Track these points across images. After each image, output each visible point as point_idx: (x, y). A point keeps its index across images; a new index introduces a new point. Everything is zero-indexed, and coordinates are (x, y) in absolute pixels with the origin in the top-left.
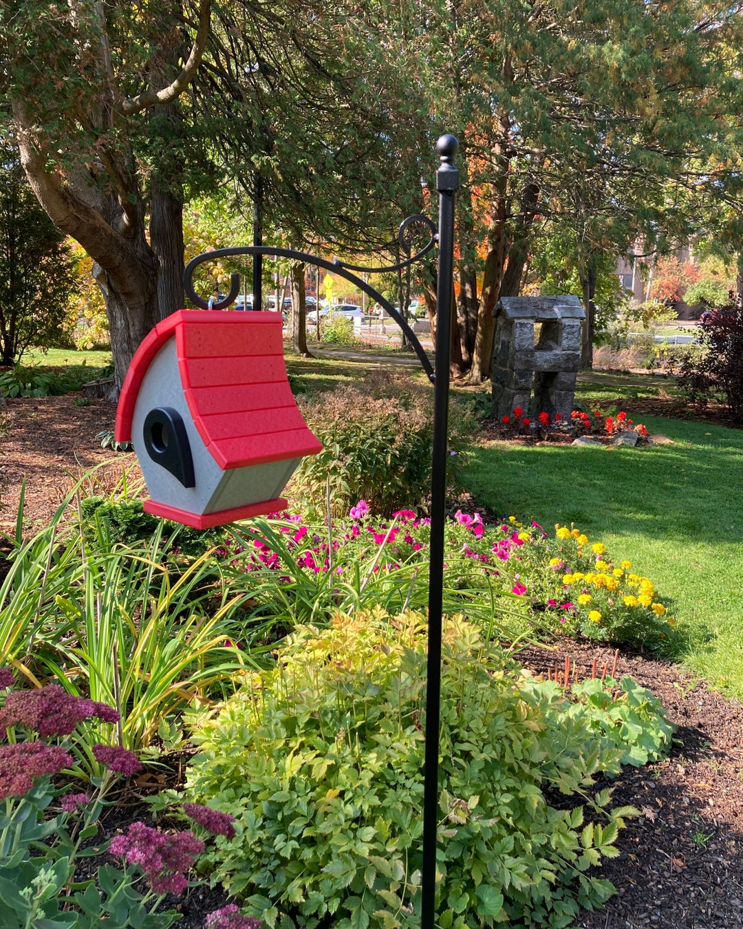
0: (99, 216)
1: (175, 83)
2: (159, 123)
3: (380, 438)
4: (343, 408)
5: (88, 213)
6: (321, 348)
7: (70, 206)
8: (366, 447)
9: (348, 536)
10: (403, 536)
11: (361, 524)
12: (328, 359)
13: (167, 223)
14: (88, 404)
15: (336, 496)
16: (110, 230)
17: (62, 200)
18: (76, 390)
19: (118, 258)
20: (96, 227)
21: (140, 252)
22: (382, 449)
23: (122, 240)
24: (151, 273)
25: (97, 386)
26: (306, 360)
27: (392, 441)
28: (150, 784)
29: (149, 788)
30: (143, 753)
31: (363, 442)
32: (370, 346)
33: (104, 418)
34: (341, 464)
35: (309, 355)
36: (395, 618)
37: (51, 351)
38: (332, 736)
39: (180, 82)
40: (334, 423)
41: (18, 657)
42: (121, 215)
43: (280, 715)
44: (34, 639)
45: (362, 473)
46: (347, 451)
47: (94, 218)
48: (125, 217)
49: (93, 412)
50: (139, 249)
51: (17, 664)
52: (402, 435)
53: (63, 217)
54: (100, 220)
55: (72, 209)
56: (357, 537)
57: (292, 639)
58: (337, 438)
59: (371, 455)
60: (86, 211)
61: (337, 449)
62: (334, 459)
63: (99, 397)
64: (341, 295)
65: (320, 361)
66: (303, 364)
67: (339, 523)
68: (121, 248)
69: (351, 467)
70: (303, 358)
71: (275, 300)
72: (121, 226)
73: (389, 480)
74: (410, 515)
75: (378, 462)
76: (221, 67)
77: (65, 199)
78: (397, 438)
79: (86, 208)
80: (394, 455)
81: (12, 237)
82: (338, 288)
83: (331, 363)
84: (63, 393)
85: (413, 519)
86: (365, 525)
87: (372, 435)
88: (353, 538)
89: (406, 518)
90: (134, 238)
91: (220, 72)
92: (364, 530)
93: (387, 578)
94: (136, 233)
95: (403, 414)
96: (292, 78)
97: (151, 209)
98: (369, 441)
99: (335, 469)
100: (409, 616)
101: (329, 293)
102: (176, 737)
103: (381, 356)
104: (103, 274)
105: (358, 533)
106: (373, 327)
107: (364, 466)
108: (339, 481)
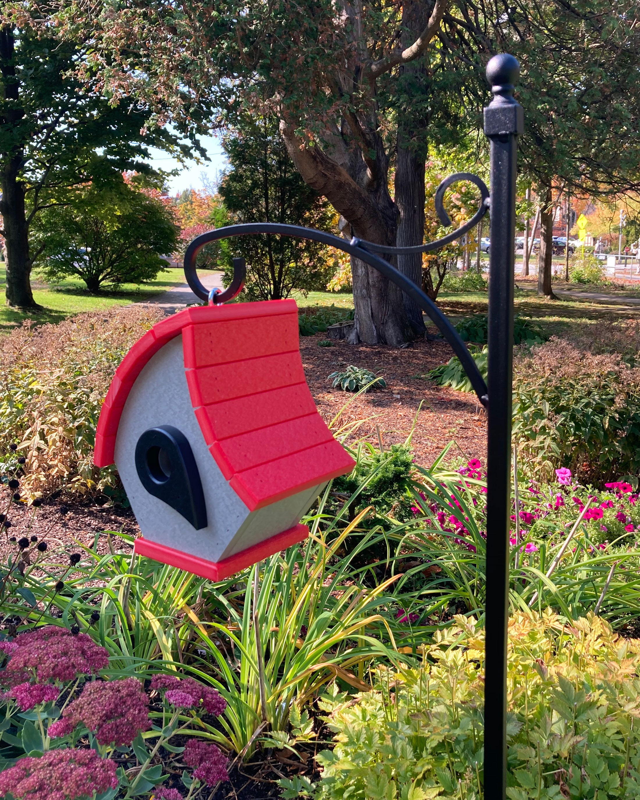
0: (344, 172)
1: (419, 41)
2: (406, 81)
3: (597, 397)
4: (554, 363)
5: (335, 169)
6: (569, 290)
7: (319, 164)
8: (579, 407)
9: (551, 506)
10: (615, 513)
11: (567, 493)
12: (574, 301)
13: (410, 174)
14: (329, 345)
15: (544, 458)
16: (354, 184)
17: (312, 160)
18: (323, 331)
19: (360, 211)
20: (341, 183)
21: (382, 203)
22: (600, 410)
23: (365, 194)
24: (390, 222)
25: (339, 328)
26: (551, 302)
27: (612, 401)
28: (291, 762)
29: (290, 765)
30: (271, 737)
31: (577, 401)
32: (622, 287)
33: (341, 359)
34: (550, 424)
35: (554, 297)
36: (574, 622)
37: (311, 294)
38: (462, 770)
39: (423, 40)
40: (543, 380)
41: (188, 604)
42: (365, 170)
43: (406, 730)
44: (204, 588)
45: (575, 434)
46: (558, 411)
47: (340, 174)
48: (369, 172)
49: (332, 353)
50: (381, 201)
51: (187, 609)
52: (622, 396)
53: (312, 176)
54: (346, 176)
55: (320, 167)
56: (561, 508)
57: (443, 636)
58: (547, 395)
59: (585, 415)
60: (333, 168)
61: (547, 407)
62: (543, 418)
63: (341, 338)
64: (596, 234)
65: (565, 303)
66: (547, 306)
67: (545, 488)
68: (364, 201)
69: (563, 429)
70: (546, 300)
71: (524, 242)
72: (365, 180)
73: (607, 445)
74: (626, 489)
75: (594, 423)
76: (469, 20)
77: (314, 158)
78: (617, 400)
79: (333, 166)
80: (612, 418)
81: (283, 194)
82: (593, 227)
83: (577, 305)
84: (311, 334)
85: (629, 494)
86: (573, 495)
87: (589, 393)
88: (556, 509)
89: (622, 492)
90: (377, 191)
91: (469, 26)
92: (570, 501)
93: (584, 565)
94: (379, 186)
95: (626, 374)
96: (540, 24)
97: (396, 162)
98: (585, 401)
99: (543, 428)
100: (591, 623)
101: (582, 234)
102: (306, 727)
103: (634, 297)
104: (347, 225)
105: (563, 504)
106: (629, 266)
107: (578, 428)
108: (548, 441)
